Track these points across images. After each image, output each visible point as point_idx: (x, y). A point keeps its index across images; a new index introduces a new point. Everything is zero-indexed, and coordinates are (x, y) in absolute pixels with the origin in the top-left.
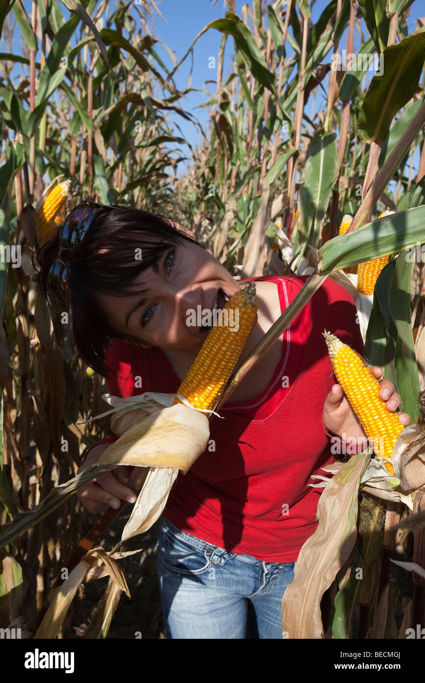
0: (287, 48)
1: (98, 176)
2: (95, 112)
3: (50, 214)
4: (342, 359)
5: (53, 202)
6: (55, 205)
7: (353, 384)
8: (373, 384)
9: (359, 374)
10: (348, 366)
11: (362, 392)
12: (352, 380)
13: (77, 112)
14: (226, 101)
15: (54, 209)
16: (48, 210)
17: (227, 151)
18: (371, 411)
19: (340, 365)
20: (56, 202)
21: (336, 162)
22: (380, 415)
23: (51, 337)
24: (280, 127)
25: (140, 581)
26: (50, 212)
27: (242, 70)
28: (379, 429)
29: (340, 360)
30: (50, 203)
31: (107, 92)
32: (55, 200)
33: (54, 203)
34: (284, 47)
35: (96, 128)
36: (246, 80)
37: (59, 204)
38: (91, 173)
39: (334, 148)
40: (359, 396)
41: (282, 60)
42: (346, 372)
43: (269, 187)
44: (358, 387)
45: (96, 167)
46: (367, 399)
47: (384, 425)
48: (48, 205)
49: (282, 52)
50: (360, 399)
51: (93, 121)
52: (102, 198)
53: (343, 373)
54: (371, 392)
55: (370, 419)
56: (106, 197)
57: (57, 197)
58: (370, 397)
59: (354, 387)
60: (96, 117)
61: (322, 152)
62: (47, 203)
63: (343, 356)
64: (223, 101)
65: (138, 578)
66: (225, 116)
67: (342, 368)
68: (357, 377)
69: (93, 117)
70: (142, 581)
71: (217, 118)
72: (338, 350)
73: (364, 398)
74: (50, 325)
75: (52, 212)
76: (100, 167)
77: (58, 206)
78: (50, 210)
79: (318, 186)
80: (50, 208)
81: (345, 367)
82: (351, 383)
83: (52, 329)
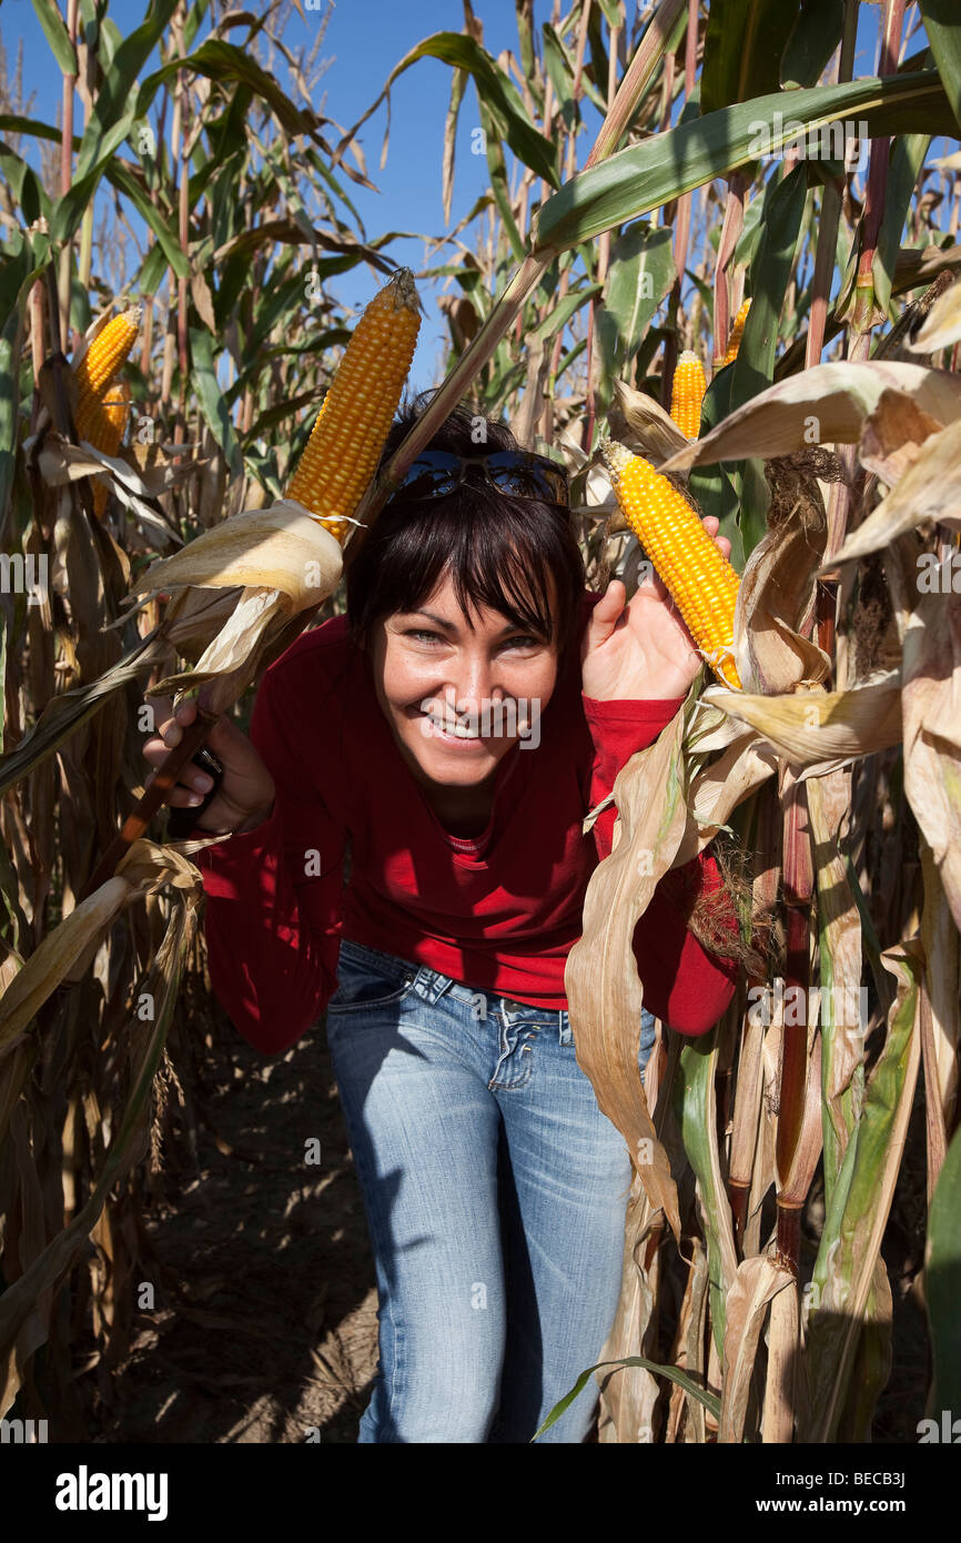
0: (582, 107)
1: (198, 370)
2: (194, 246)
3: (100, 375)
4: (634, 476)
5: (107, 349)
6: (110, 357)
7: (656, 519)
8: (692, 521)
9: (665, 501)
10: (646, 489)
11: (673, 533)
12: (653, 513)
13: (158, 244)
14: (473, 269)
15: (108, 365)
16: (97, 367)
17: (477, 385)
18: (691, 567)
19: (630, 490)
20: (112, 350)
21: (669, 271)
22: (708, 574)
23: (99, 606)
24: (572, 261)
25: (284, 1243)
26: (99, 370)
27: (500, 181)
28: (707, 601)
29: (630, 480)
30: (100, 351)
31: (219, 223)
32: (110, 346)
33: (108, 353)
34: (576, 103)
35: (195, 274)
36: (512, 217)
37: (118, 355)
38: (185, 366)
39: (667, 253)
40: (668, 542)
41: (573, 127)
42: (642, 499)
43: (541, 346)
44: (665, 526)
45: (195, 350)
46: (682, 546)
47: (717, 592)
48: (96, 355)
49: (574, 112)
50: (670, 548)
51: (190, 260)
52: (208, 413)
53: (637, 502)
54: (689, 532)
55: (691, 583)
56: (215, 412)
57: (115, 341)
58: (688, 543)
59: (658, 526)
60: (195, 254)
61: (643, 256)
62: (93, 352)
63: (636, 472)
64: (467, 270)
65: (282, 1237)
66: (472, 302)
67: (635, 494)
68: (663, 506)
69: (190, 255)
70: (289, 1243)
71: (455, 309)
72: (625, 464)
73: (678, 545)
74: (98, 582)
75: (104, 370)
76: (204, 351)
77: (115, 358)
78: (101, 367)
79: (633, 311)
80: (99, 363)
81: (639, 490)
82: (651, 518)
83: (101, 590)
